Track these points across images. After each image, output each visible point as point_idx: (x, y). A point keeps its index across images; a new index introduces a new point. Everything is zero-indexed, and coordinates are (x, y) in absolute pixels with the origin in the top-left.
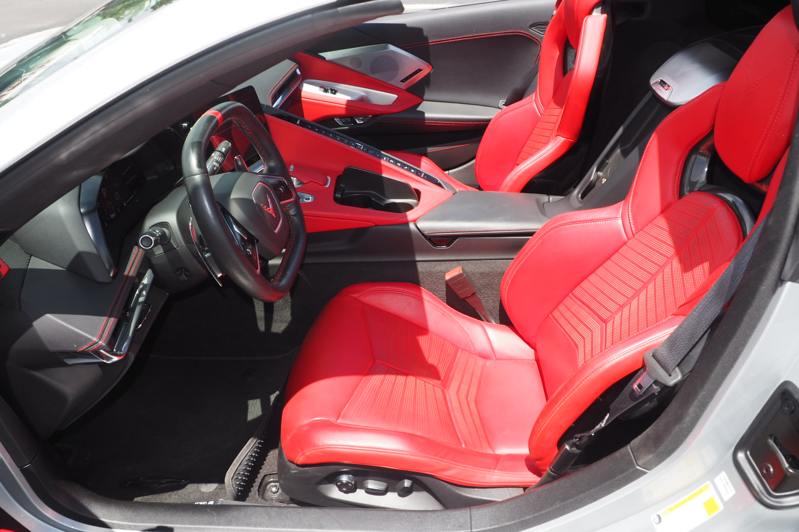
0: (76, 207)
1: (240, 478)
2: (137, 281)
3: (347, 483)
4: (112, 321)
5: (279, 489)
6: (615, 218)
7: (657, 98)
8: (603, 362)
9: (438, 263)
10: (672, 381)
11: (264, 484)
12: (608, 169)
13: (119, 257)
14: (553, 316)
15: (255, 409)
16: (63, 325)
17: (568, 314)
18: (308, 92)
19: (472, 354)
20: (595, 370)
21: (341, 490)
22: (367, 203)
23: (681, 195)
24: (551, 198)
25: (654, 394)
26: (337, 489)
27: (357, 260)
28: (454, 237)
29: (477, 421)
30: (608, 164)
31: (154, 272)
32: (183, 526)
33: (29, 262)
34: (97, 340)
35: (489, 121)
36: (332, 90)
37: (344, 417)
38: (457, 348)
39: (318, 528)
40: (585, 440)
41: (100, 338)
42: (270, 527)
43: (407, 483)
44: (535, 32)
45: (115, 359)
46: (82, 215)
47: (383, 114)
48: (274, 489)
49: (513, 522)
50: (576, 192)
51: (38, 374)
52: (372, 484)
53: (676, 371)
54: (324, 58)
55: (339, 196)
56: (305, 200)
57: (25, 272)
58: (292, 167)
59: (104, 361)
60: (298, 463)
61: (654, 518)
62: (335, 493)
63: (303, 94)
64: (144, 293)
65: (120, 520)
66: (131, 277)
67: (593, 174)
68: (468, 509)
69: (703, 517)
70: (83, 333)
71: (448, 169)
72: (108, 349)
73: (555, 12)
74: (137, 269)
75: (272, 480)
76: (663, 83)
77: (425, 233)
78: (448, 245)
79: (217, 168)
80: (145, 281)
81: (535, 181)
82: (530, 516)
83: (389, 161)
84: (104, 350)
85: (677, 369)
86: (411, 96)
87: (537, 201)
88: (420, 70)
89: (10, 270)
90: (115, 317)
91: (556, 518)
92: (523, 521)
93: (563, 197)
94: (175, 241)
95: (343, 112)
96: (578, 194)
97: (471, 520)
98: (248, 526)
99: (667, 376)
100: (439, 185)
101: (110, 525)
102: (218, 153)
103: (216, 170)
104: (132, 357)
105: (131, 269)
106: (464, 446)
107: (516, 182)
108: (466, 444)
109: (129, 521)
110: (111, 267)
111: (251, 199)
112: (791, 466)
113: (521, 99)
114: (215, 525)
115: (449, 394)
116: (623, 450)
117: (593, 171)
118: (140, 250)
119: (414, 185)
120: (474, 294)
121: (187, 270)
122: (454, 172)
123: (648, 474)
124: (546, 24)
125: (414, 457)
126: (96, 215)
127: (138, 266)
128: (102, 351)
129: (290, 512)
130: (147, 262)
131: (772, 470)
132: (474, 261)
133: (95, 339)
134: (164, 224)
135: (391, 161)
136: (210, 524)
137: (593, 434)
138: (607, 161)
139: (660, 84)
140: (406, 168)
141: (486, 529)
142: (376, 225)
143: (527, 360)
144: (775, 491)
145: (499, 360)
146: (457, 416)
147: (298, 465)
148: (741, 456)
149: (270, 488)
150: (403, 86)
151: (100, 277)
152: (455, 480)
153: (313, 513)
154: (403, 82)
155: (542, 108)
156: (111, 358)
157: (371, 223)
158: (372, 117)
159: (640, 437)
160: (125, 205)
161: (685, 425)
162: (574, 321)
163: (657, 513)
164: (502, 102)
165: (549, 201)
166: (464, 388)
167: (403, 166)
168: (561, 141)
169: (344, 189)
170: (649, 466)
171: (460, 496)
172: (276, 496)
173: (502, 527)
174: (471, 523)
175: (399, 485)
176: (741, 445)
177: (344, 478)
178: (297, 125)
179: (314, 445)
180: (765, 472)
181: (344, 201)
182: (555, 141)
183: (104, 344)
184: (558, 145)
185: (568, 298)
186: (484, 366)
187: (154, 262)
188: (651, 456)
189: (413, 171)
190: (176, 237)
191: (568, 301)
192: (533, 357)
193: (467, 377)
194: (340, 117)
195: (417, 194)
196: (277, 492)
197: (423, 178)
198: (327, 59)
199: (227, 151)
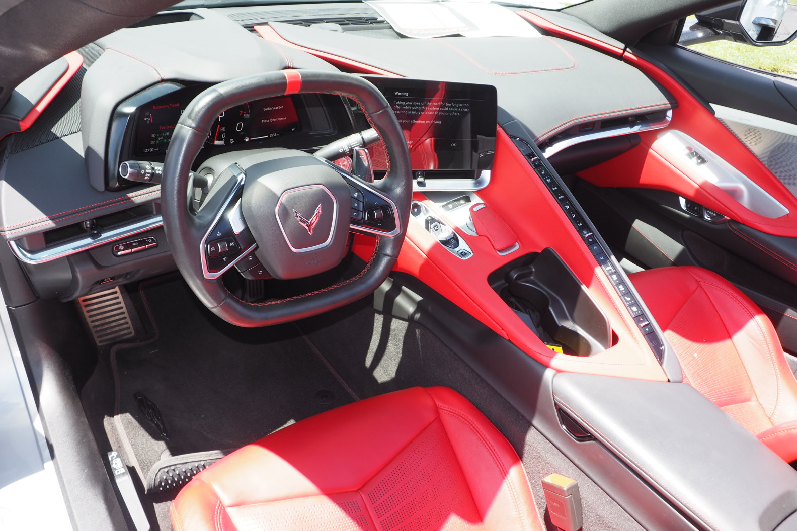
0: (114, 103)
4: (46, 224)
18: (664, 145)
33: (71, 134)
36: (700, 158)
47: (743, 224)
54: (712, 112)
55: (514, 276)
66: (131, 201)
70: (3, 215)
77: (556, 397)
90: (54, 222)
95: (691, 193)
100: (658, 353)
110: (112, 178)
128: (11, 243)
134: (212, 172)
140: (628, 299)
142: (509, 341)
157: (505, 333)
158: (729, 221)
189: (634, 309)
194: (687, 198)
197: (641, 327)
198: (716, 115)
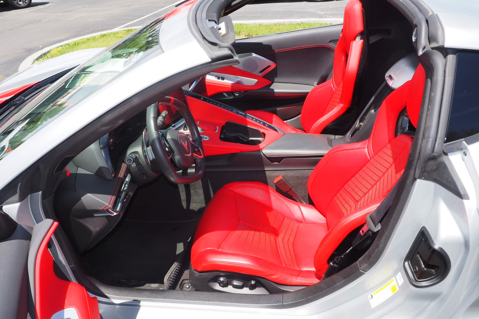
0: (99, 146)
1: (171, 280)
2: (124, 179)
3: (223, 281)
4: (114, 198)
5: (190, 287)
6: (364, 148)
7: (387, 85)
8: (346, 219)
9: (274, 171)
10: (376, 230)
11: (182, 284)
12: (366, 121)
13: (116, 168)
14: (334, 200)
15: (180, 248)
16: (94, 198)
17: (341, 199)
18: (209, 79)
19: (293, 220)
20: (342, 224)
21: (220, 286)
22: (237, 140)
23: (396, 135)
24: (336, 137)
25: (370, 235)
26: (219, 285)
27: (232, 170)
28: (282, 158)
29: (293, 254)
30: (365, 118)
31: (131, 175)
32: (143, 298)
33: (77, 170)
34: (108, 205)
35: (308, 93)
36: (222, 78)
37: (222, 248)
38: (284, 217)
39: (208, 301)
40: (339, 260)
41: (109, 203)
42: (184, 300)
43: (253, 282)
44: (332, 45)
45: (115, 214)
46: (101, 148)
47: (249, 90)
48: (187, 286)
49: (303, 300)
50: (349, 133)
51: (81, 221)
52: (235, 283)
53: (379, 225)
55: (223, 136)
56: (205, 139)
57: (76, 175)
58: (198, 122)
59: (111, 215)
60: (199, 270)
61: (370, 296)
62: (217, 287)
63: (206, 80)
64: (127, 185)
65: (114, 295)
66: (121, 178)
67: (357, 124)
68: (282, 294)
69: (390, 294)
70: (102, 202)
71: (287, 120)
72: (112, 209)
73: (341, 35)
74: (124, 173)
75: (186, 282)
76: (390, 77)
77: (267, 156)
78: (279, 162)
79: (161, 124)
80: (127, 179)
81: (329, 127)
82: (311, 297)
83: (249, 118)
84: (111, 210)
85: (379, 224)
86: (265, 80)
87: (328, 139)
88: (270, 66)
89: (70, 174)
90: (115, 196)
91: (324, 297)
92: (307, 299)
93: (342, 136)
94: (141, 160)
96: (350, 135)
97: (283, 299)
98: (174, 299)
99: (375, 227)
100: (276, 130)
101: (109, 297)
102: (161, 117)
103: (160, 125)
104: (122, 214)
105: (121, 175)
106: (284, 266)
107: (317, 128)
108: (285, 265)
109: (117, 296)
110: (113, 173)
111: (177, 140)
112: (425, 267)
113: (325, 81)
114: (158, 298)
115: (278, 240)
116: (355, 263)
117: (357, 122)
118: (125, 164)
119: (262, 131)
120: (290, 189)
121: (146, 174)
122: (290, 121)
123: (365, 274)
124: (337, 40)
125: (255, 268)
126: (107, 148)
127: (124, 172)
128: (110, 210)
129: (194, 293)
130: (128, 171)
131: (417, 269)
132: (293, 171)
133: (107, 204)
134: (136, 152)
135: (250, 118)
136: (156, 298)
137: (343, 257)
138: (365, 117)
139: (389, 77)
140: (258, 121)
141: (289, 303)
142: (241, 152)
143: (322, 224)
144: (418, 279)
145: (307, 223)
146: (282, 251)
147: (199, 272)
148: (406, 263)
149: (186, 286)
150: (261, 75)
151: (108, 177)
152: (277, 281)
153: (206, 294)
154: (261, 73)
155: (336, 87)
156: (113, 213)
157: (239, 151)
158: (244, 92)
159: (363, 256)
160: (117, 143)
161: (380, 249)
162: (343, 202)
163: (372, 294)
164: (315, 83)
165: (335, 138)
166: (287, 237)
167: (256, 120)
168: (341, 106)
169: (225, 133)
170: (366, 270)
171: (280, 289)
172: (188, 290)
173: (298, 302)
174: (283, 300)
175: (249, 284)
176: (407, 259)
177: (222, 279)
178: (202, 100)
179: (206, 261)
180: (415, 270)
181: (225, 139)
182: (338, 106)
183: (111, 207)
184: (340, 108)
185: (341, 190)
186: (299, 226)
187: (131, 170)
188: (366, 265)
189: (261, 123)
190: (141, 158)
191: (341, 192)
192: (325, 222)
193: (289, 232)
194: (227, 92)
195: (264, 135)
196: (189, 288)
197: (267, 127)
199: (166, 116)
